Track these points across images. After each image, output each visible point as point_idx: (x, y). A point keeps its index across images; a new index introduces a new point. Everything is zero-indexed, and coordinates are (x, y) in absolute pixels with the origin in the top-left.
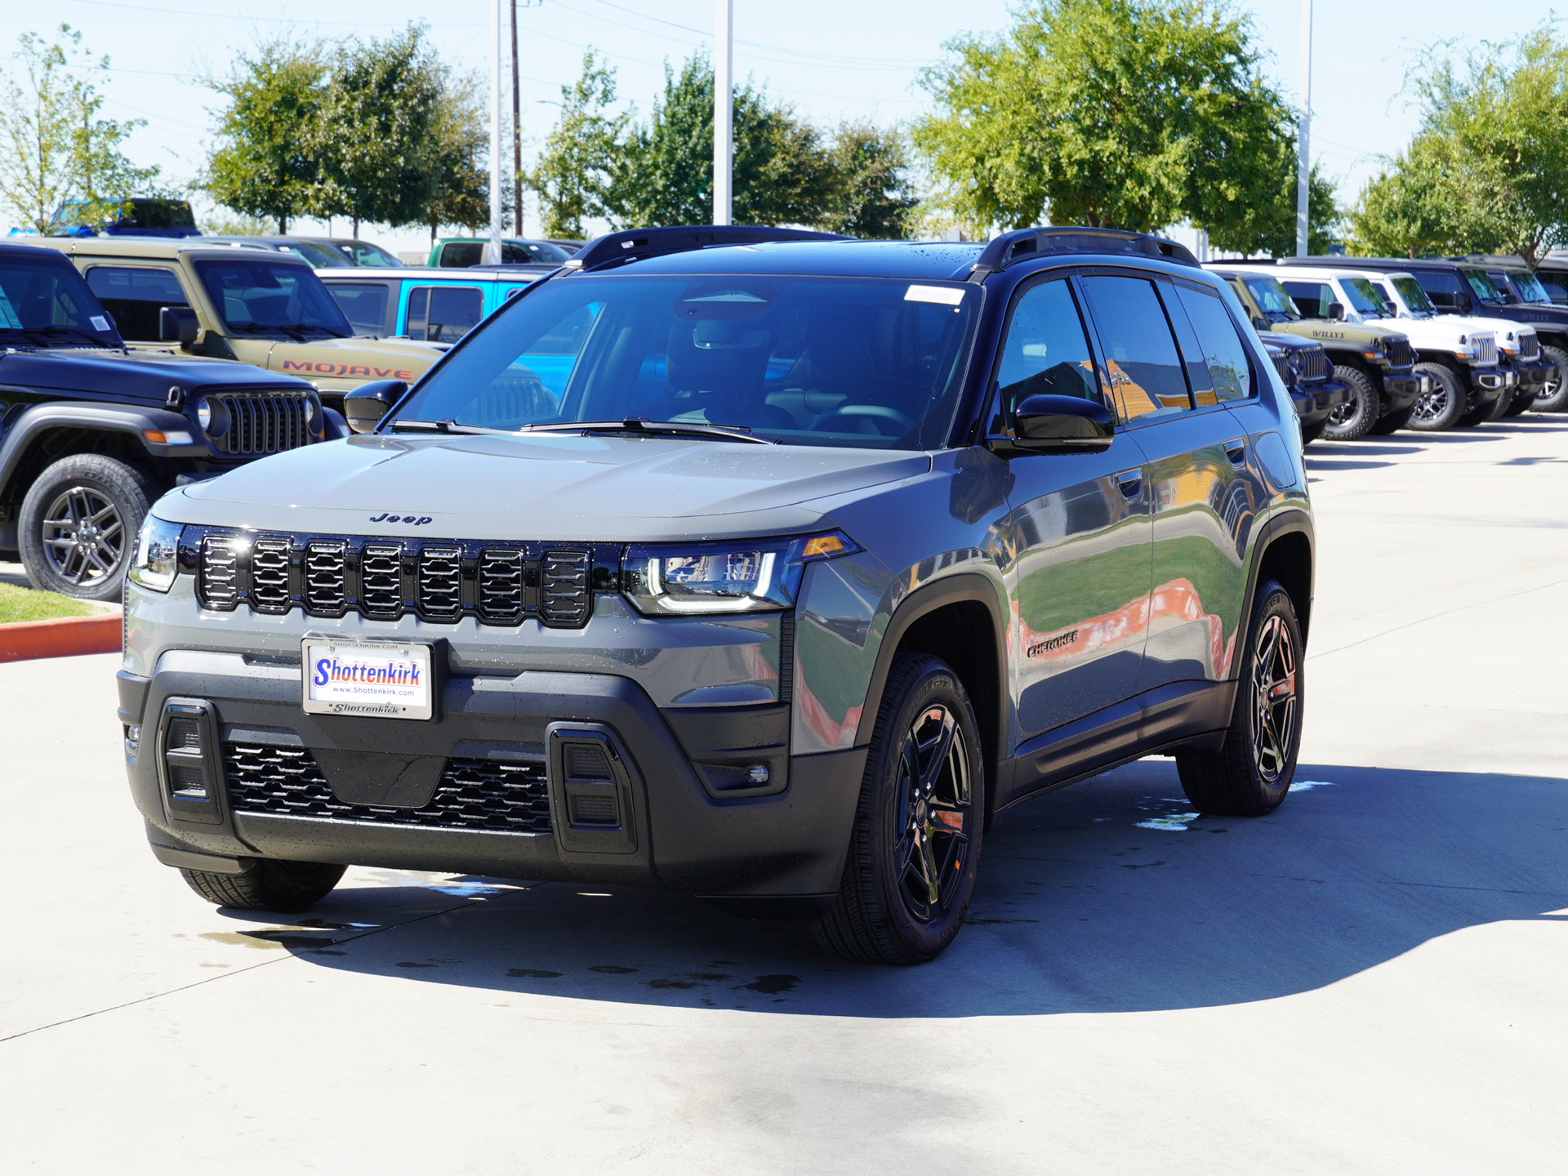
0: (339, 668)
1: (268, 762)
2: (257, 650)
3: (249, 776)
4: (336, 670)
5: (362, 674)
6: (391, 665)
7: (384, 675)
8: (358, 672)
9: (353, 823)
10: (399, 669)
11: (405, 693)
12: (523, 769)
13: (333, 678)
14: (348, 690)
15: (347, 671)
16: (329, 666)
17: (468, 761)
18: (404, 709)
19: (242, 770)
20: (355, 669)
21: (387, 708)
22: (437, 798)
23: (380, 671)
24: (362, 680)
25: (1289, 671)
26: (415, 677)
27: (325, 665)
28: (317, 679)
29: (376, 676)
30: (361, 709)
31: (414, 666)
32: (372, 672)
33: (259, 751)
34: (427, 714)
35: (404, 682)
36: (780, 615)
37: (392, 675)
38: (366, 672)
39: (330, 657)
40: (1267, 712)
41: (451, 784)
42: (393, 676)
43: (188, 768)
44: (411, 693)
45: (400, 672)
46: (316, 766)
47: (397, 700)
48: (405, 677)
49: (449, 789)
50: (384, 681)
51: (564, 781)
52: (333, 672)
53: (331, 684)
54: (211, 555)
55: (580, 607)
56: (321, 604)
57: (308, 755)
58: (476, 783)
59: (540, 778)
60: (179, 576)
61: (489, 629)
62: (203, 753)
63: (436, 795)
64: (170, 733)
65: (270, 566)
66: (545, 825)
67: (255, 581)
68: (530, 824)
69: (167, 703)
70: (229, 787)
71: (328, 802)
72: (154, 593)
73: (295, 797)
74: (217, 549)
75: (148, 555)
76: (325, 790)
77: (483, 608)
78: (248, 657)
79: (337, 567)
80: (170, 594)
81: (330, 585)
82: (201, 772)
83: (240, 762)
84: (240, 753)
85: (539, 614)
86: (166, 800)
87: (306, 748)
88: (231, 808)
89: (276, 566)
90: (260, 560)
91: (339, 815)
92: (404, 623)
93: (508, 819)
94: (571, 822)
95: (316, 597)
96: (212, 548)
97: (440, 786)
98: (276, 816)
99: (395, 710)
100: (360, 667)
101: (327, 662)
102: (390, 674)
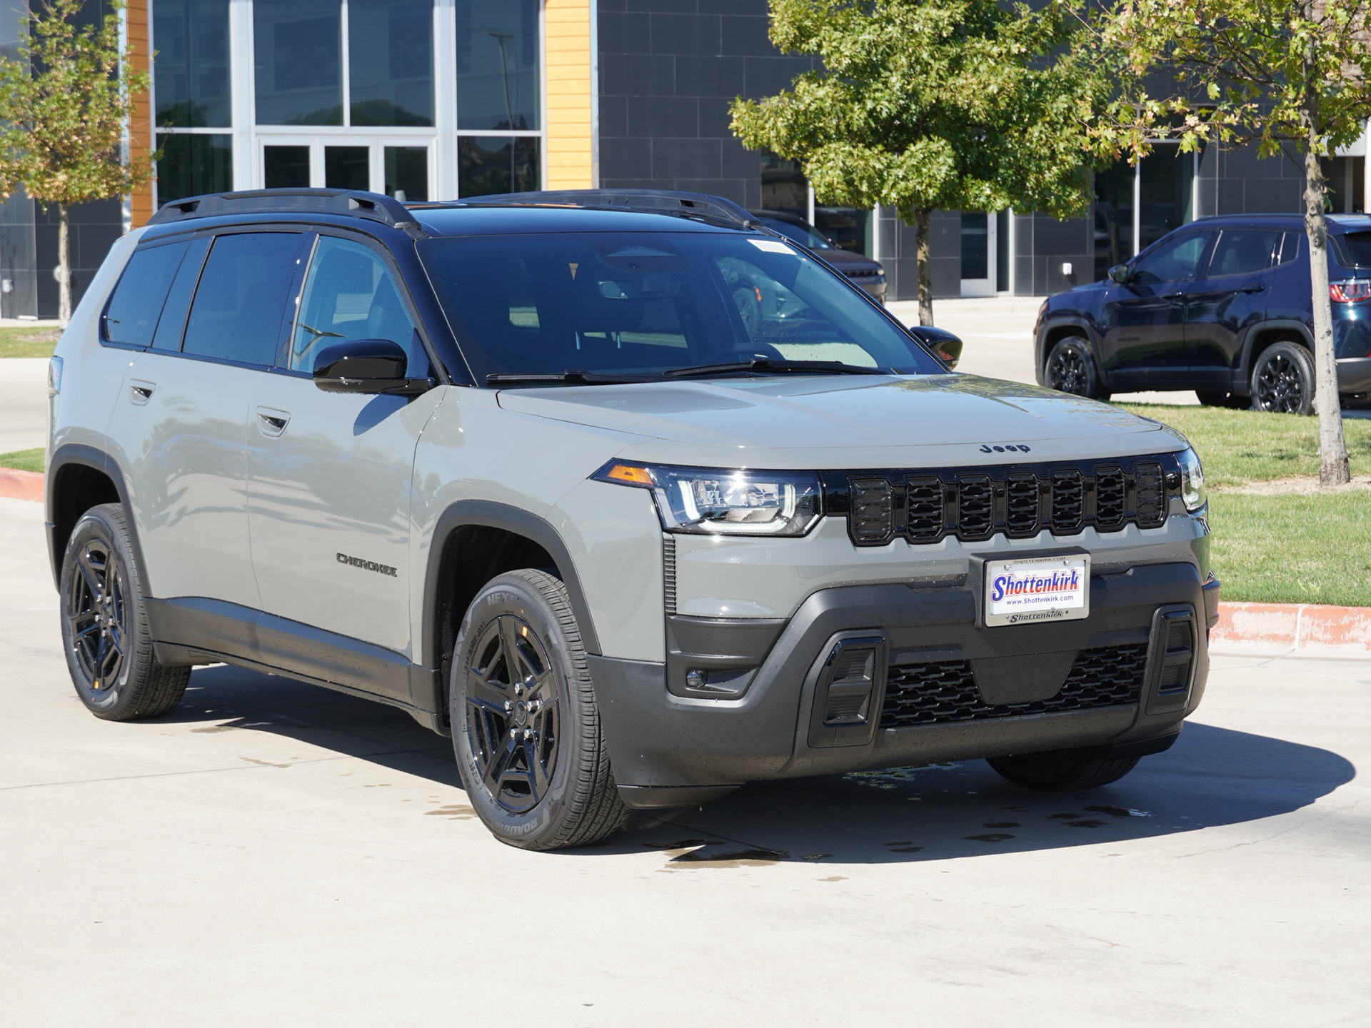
0: (1013, 583)
1: (930, 679)
2: (921, 577)
3: (908, 694)
6: (1055, 574)
11: (1066, 598)
12: (1133, 651)
13: (1007, 593)
14: (1019, 602)
16: (1004, 584)
17: (1097, 650)
18: (1067, 612)
19: (902, 690)
20: (1026, 582)
21: (1053, 613)
22: (1065, 687)
23: (1046, 581)
24: (1032, 591)
26: (1074, 583)
27: (1001, 582)
28: (994, 595)
29: (1042, 587)
30: (1032, 617)
31: (1074, 573)
33: (923, 670)
34: (1085, 614)
37: (1055, 584)
38: (1035, 584)
39: (1006, 575)
44: (1071, 597)
46: (973, 676)
47: (1059, 605)
49: (1076, 678)
50: (1049, 590)
51: (1162, 656)
53: (1006, 598)
54: (863, 496)
55: (1160, 509)
56: (969, 530)
57: (967, 666)
58: (1098, 669)
59: (1143, 657)
60: (825, 519)
61: (1104, 536)
62: (873, 679)
63: (1064, 685)
64: (838, 666)
65: (924, 500)
66: (1136, 697)
67: (910, 515)
68: (1126, 698)
69: (835, 638)
70: (884, 708)
71: (974, 706)
72: (771, 539)
73: (945, 707)
74: (868, 489)
75: (697, 507)
76: (975, 696)
77: (1097, 519)
78: (910, 586)
79: (985, 495)
80: (810, 537)
81: (978, 512)
82: (863, 697)
83: (902, 682)
84: (904, 674)
85: (1137, 518)
86: (803, 732)
87: (967, 661)
88: (880, 727)
89: (930, 499)
90: (915, 495)
91: (979, 717)
92: (1042, 539)
93: (1112, 696)
94: (1159, 689)
95: (965, 524)
96: (862, 490)
97: (1069, 676)
98: (921, 728)
99: (1060, 614)
100: (1030, 580)
101: (1003, 579)
102: (1053, 583)
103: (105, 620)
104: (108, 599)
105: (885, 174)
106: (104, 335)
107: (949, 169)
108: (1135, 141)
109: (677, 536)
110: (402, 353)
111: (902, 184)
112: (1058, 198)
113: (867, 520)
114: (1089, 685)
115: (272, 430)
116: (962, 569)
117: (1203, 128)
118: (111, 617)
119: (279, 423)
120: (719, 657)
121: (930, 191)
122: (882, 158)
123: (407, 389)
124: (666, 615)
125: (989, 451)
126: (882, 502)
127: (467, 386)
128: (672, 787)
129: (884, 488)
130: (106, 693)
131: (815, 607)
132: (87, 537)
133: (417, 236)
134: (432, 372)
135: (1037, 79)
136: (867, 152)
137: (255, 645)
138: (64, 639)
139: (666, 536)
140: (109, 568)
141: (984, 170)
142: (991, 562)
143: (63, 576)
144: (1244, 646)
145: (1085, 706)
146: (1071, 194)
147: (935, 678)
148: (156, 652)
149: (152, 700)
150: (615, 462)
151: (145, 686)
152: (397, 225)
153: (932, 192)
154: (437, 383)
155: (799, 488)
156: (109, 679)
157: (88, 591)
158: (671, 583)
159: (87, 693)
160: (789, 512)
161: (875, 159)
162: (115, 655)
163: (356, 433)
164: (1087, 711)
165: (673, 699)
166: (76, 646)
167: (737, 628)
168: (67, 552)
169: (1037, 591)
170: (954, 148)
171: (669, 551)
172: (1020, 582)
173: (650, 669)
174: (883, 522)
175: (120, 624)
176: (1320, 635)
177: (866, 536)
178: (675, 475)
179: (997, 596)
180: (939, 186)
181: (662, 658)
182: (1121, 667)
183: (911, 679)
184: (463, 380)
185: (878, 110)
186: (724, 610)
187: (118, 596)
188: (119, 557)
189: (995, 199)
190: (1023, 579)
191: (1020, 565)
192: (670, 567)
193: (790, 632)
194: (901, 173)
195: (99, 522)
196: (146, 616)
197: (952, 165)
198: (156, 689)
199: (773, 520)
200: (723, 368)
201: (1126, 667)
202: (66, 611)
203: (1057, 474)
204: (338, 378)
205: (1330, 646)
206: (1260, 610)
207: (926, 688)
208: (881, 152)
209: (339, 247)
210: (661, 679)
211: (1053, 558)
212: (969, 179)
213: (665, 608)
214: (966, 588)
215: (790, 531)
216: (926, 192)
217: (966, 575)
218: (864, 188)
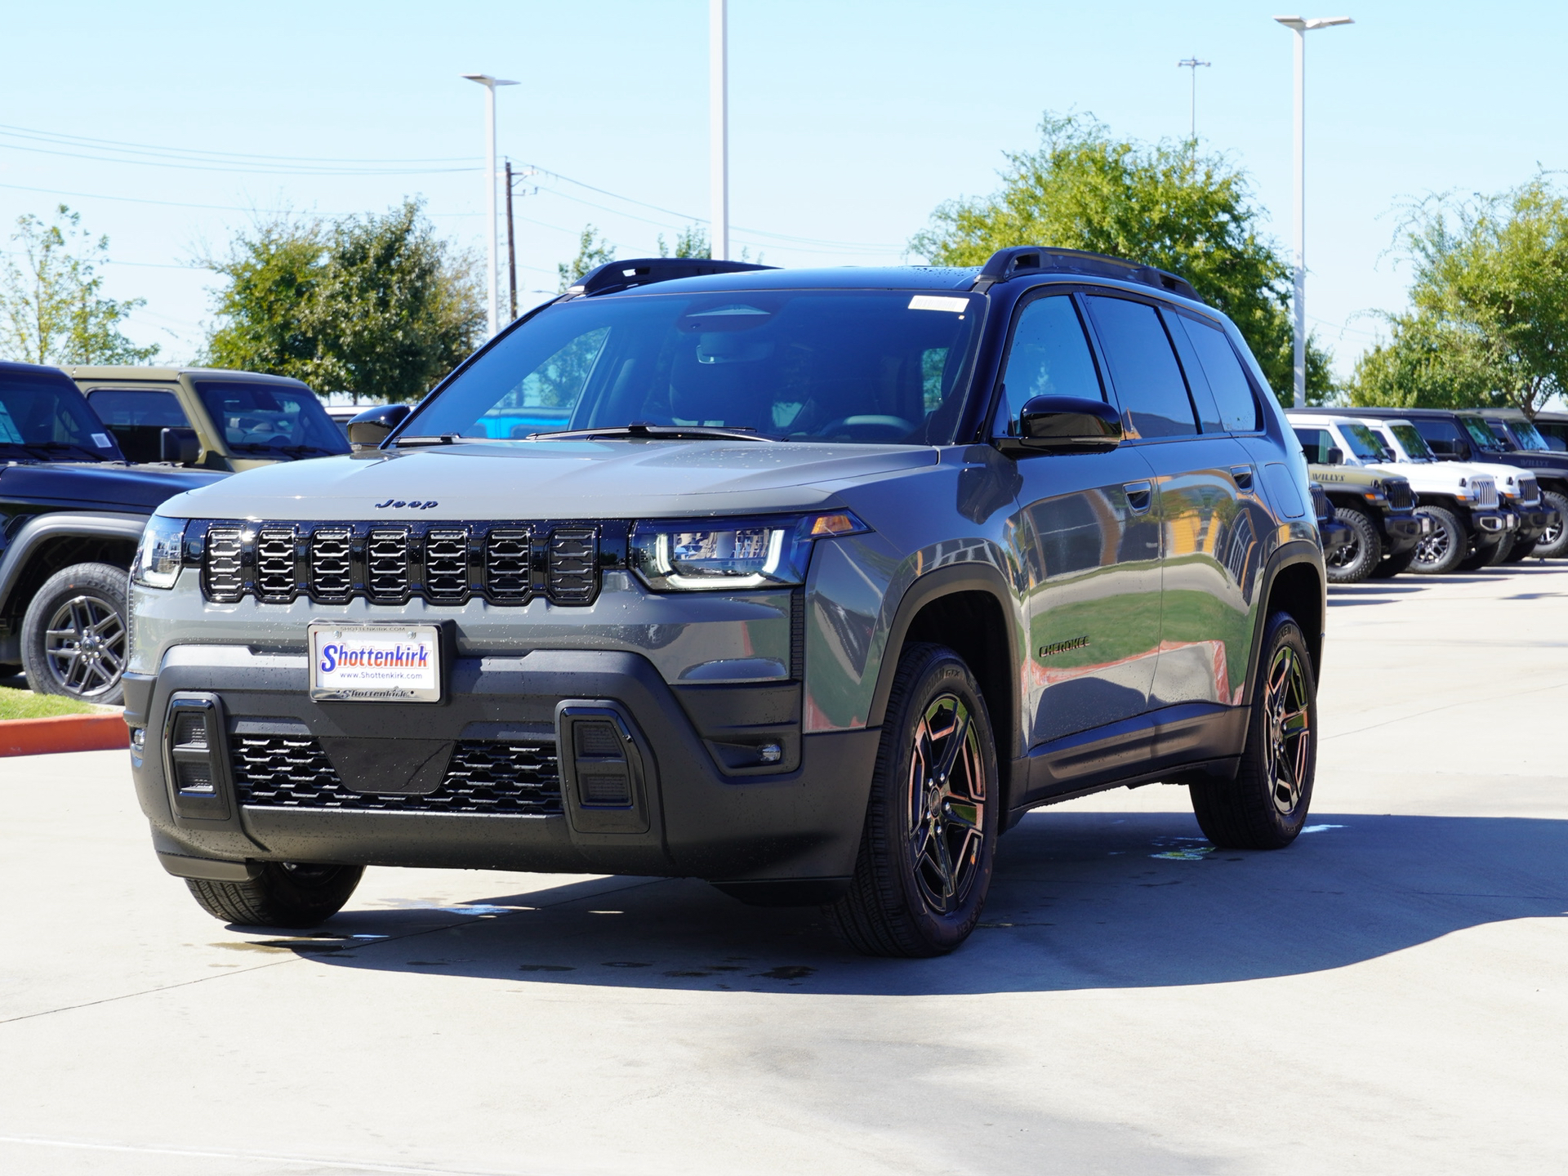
0: (346, 653)
1: (275, 754)
2: (263, 640)
3: (257, 769)
4: (344, 655)
5: (370, 658)
6: (398, 648)
7: (392, 658)
8: (366, 656)
9: (361, 811)
10: (406, 651)
11: (413, 676)
12: (533, 750)
13: (340, 664)
14: (355, 675)
15: (354, 655)
16: (336, 652)
17: (477, 743)
18: (412, 693)
19: (248, 763)
20: (362, 653)
21: (394, 692)
22: (447, 783)
23: (387, 654)
24: (370, 664)
25: (1302, 704)
26: (422, 658)
27: (331, 651)
28: (324, 665)
29: (383, 660)
30: (368, 695)
31: (422, 648)
32: (379, 656)
33: (265, 743)
34: (435, 696)
35: (412, 665)
36: (790, 591)
37: (399, 658)
38: (373, 656)
39: (338, 644)
40: (1280, 745)
41: (461, 768)
42: (401, 658)
43: (193, 764)
44: (419, 676)
45: (408, 654)
46: (324, 755)
47: (405, 684)
48: (413, 658)
49: (459, 774)
50: (391, 665)
51: (575, 760)
52: (340, 658)
53: (339, 669)
54: (217, 547)
55: (588, 584)
56: (324, 591)
57: (314, 743)
58: (486, 766)
59: (550, 758)
60: (183, 570)
61: (496, 610)
62: (210, 747)
63: (445, 780)
64: (176, 731)
65: (275, 555)
66: (556, 807)
67: (259, 570)
68: (541, 806)
69: (176, 698)
70: (232, 782)
71: (337, 792)
73: (301, 788)
74: (223, 540)
76: (333, 780)
77: (492, 590)
78: (255, 648)
79: (343, 553)
80: (174, 590)
81: (336, 572)
82: (206, 766)
83: (246, 754)
84: (244, 745)
85: (550, 594)
86: (173, 799)
87: (314, 738)
88: (236, 803)
90: (265, 549)
91: (344, 804)
92: (411, 607)
93: (519, 802)
95: (322, 584)
96: (218, 540)
97: (449, 770)
98: (286, 809)
99: (403, 694)
100: (367, 651)
102: (397, 657)
114: (481, 784)
126: (234, 556)
129: (236, 540)
145: (483, 809)
147: (283, 754)
174: (235, 577)
177: (220, 591)
179: (328, 666)
182: (519, 767)
183: (255, 752)
193: (156, 689)
201: (527, 768)
203: (436, 534)
207: (276, 763)
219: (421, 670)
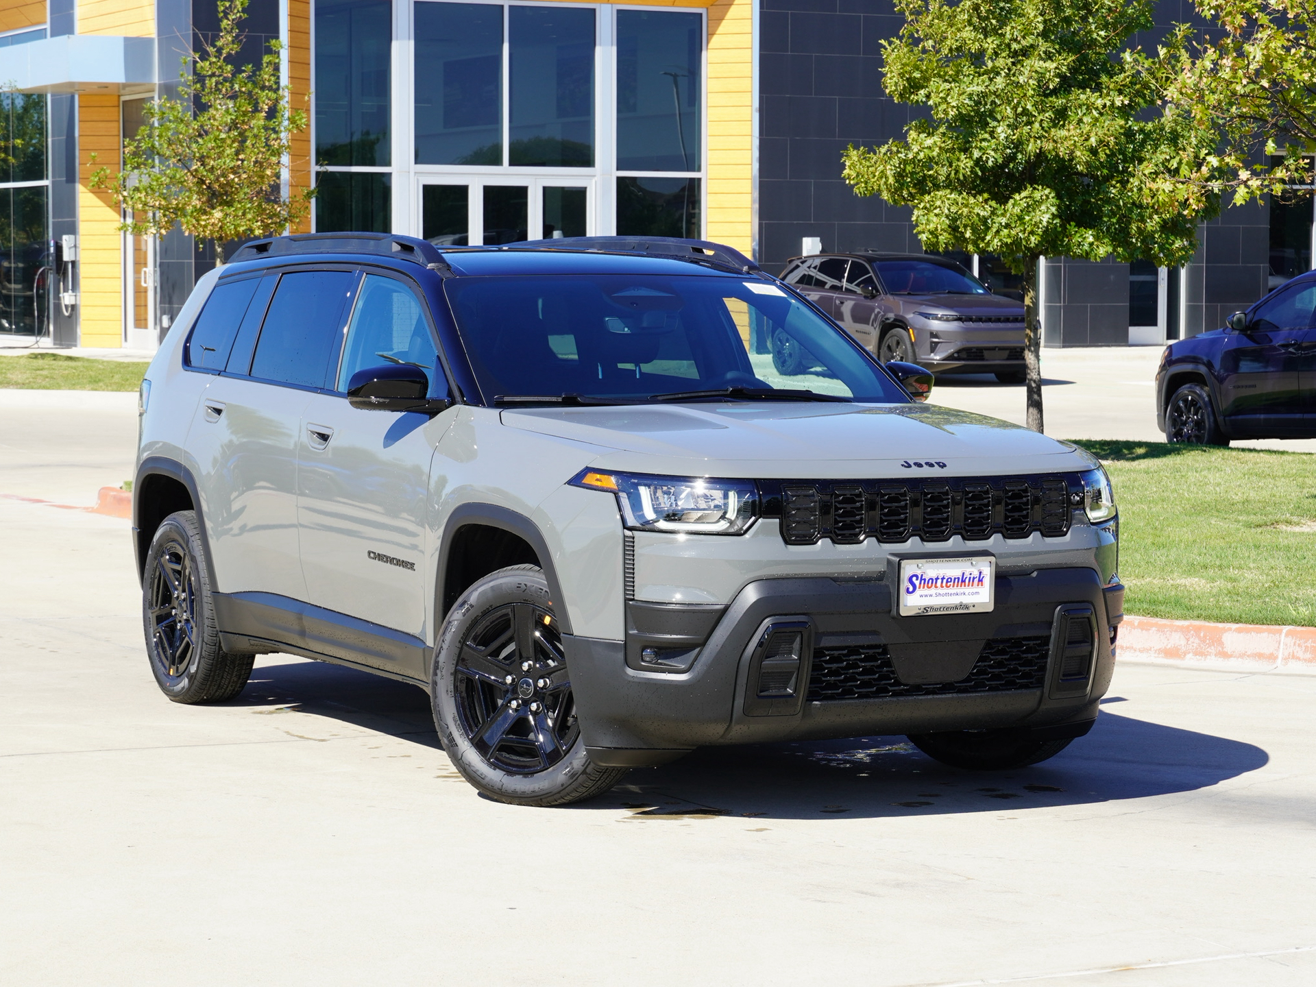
0: (925, 580)
1: (851, 660)
2: (844, 573)
3: (831, 673)
4: (923, 581)
5: (942, 582)
6: (963, 574)
7: (958, 581)
8: (939, 581)
10: (969, 576)
11: (973, 594)
12: (1036, 642)
13: (919, 588)
14: (931, 596)
15: (931, 581)
16: (917, 579)
17: (1002, 641)
18: (974, 606)
19: (827, 668)
20: (937, 579)
21: (961, 606)
22: (976, 671)
23: (955, 579)
24: (942, 587)
26: (980, 580)
27: (914, 579)
28: (908, 589)
29: (952, 583)
30: (940, 609)
31: (980, 573)
32: (949, 580)
33: (845, 652)
34: (990, 608)
35: (972, 585)
37: (963, 581)
38: (945, 581)
39: (919, 573)
41: (987, 660)
42: (965, 581)
44: (977, 593)
45: (970, 578)
47: (966, 600)
48: (973, 581)
49: (984, 664)
50: (957, 586)
52: (920, 583)
53: (918, 592)
54: (794, 502)
55: (1064, 520)
56: (889, 533)
57: (885, 649)
58: (1004, 657)
59: (1046, 648)
60: (760, 520)
61: (1011, 542)
62: (800, 658)
63: (973, 669)
64: (768, 648)
65: (849, 507)
66: (1040, 683)
67: (835, 519)
68: (1031, 683)
69: (767, 622)
70: (810, 684)
71: (891, 685)
72: (714, 537)
73: (865, 684)
74: (799, 496)
75: (654, 508)
76: (892, 676)
77: (1005, 527)
78: (835, 580)
79: (903, 503)
80: (747, 536)
81: (896, 518)
82: (792, 674)
83: (826, 662)
84: (828, 655)
85: (1042, 528)
86: (739, 702)
87: (884, 645)
88: (807, 700)
89: (853, 506)
90: (840, 502)
91: (895, 694)
92: (955, 542)
93: (1018, 681)
94: (1061, 677)
95: (885, 528)
96: (793, 496)
97: (977, 662)
98: (844, 702)
99: (967, 607)
100: (940, 577)
101: (917, 576)
102: (962, 581)
103: (181, 614)
104: (183, 596)
105: (989, 221)
106: (187, 361)
107: (1051, 217)
108: (1191, 194)
109: (635, 532)
110: (424, 377)
111: (1006, 231)
112: (1162, 248)
113: (798, 523)
114: (996, 671)
115: (319, 444)
116: (882, 568)
117: (1255, 183)
118: (186, 612)
119: (324, 437)
120: (669, 636)
121: (1032, 239)
122: (986, 206)
123: (427, 408)
124: (626, 600)
125: (909, 466)
126: (811, 508)
127: (477, 405)
128: (632, 749)
129: (813, 495)
130: (179, 679)
131: (751, 595)
132: (167, 538)
133: (446, 275)
134: (450, 394)
135: (1141, 131)
136: (972, 200)
137: (302, 633)
138: (145, 630)
139: (628, 533)
140: (184, 568)
141: (1087, 218)
142: (905, 561)
143: (146, 575)
144: (1232, 664)
145: (992, 689)
146: (1174, 241)
147: (855, 659)
148: (222, 644)
149: (219, 686)
150: (588, 470)
151: (212, 674)
152: (430, 266)
153: (1034, 240)
154: (453, 403)
155: (740, 494)
156: (182, 667)
157: (166, 588)
158: (630, 573)
159: (163, 678)
160: (732, 514)
161: (979, 206)
162: (188, 645)
163: (386, 446)
164: (994, 693)
165: (630, 671)
166: (155, 636)
167: (683, 611)
168: (150, 552)
169: (947, 587)
170: (1058, 196)
171: (629, 546)
172: (932, 579)
173: (611, 646)
174: (812, 524)
175: (193, 618)
176: (1300, 655)
177: (797, 536)
178: (636, 481)
179: (911, 589)
180: (1041, 233)
181: (622, 637)
182: (1025, 655)
183: (834, 660)
184: (475, 401)
185: (984, 159)
186: (678, 597)
187: (191, 593)
188: (193, 559)
189: (1098, 247)
190: (934, 577)
191: (931, 565)
192: (630, 560)
193: (729, 616)
194: (1004, 221)
195: (177, 527)
196: (214, 612)
197: (1056, 213)
198: (222, 677)
199: (718, 521)
200: (703, 394)
201: (1030, 656)
202: (147, 606)
203: (968, 487)
204: (369, 397)
205: (1309, 664)
206: (1248, 631)
207: (848, 667)
208: (986, 201)
209: (382, 284)
210: (621, 656)
211: (961, 559)
212: (1072, 228)
213: (625, 594)
214: (883, 583)
215: (732, 530)
216: (1028, 240)
217: (884, 572)
218: (968, 235)
219: (979, 589)
